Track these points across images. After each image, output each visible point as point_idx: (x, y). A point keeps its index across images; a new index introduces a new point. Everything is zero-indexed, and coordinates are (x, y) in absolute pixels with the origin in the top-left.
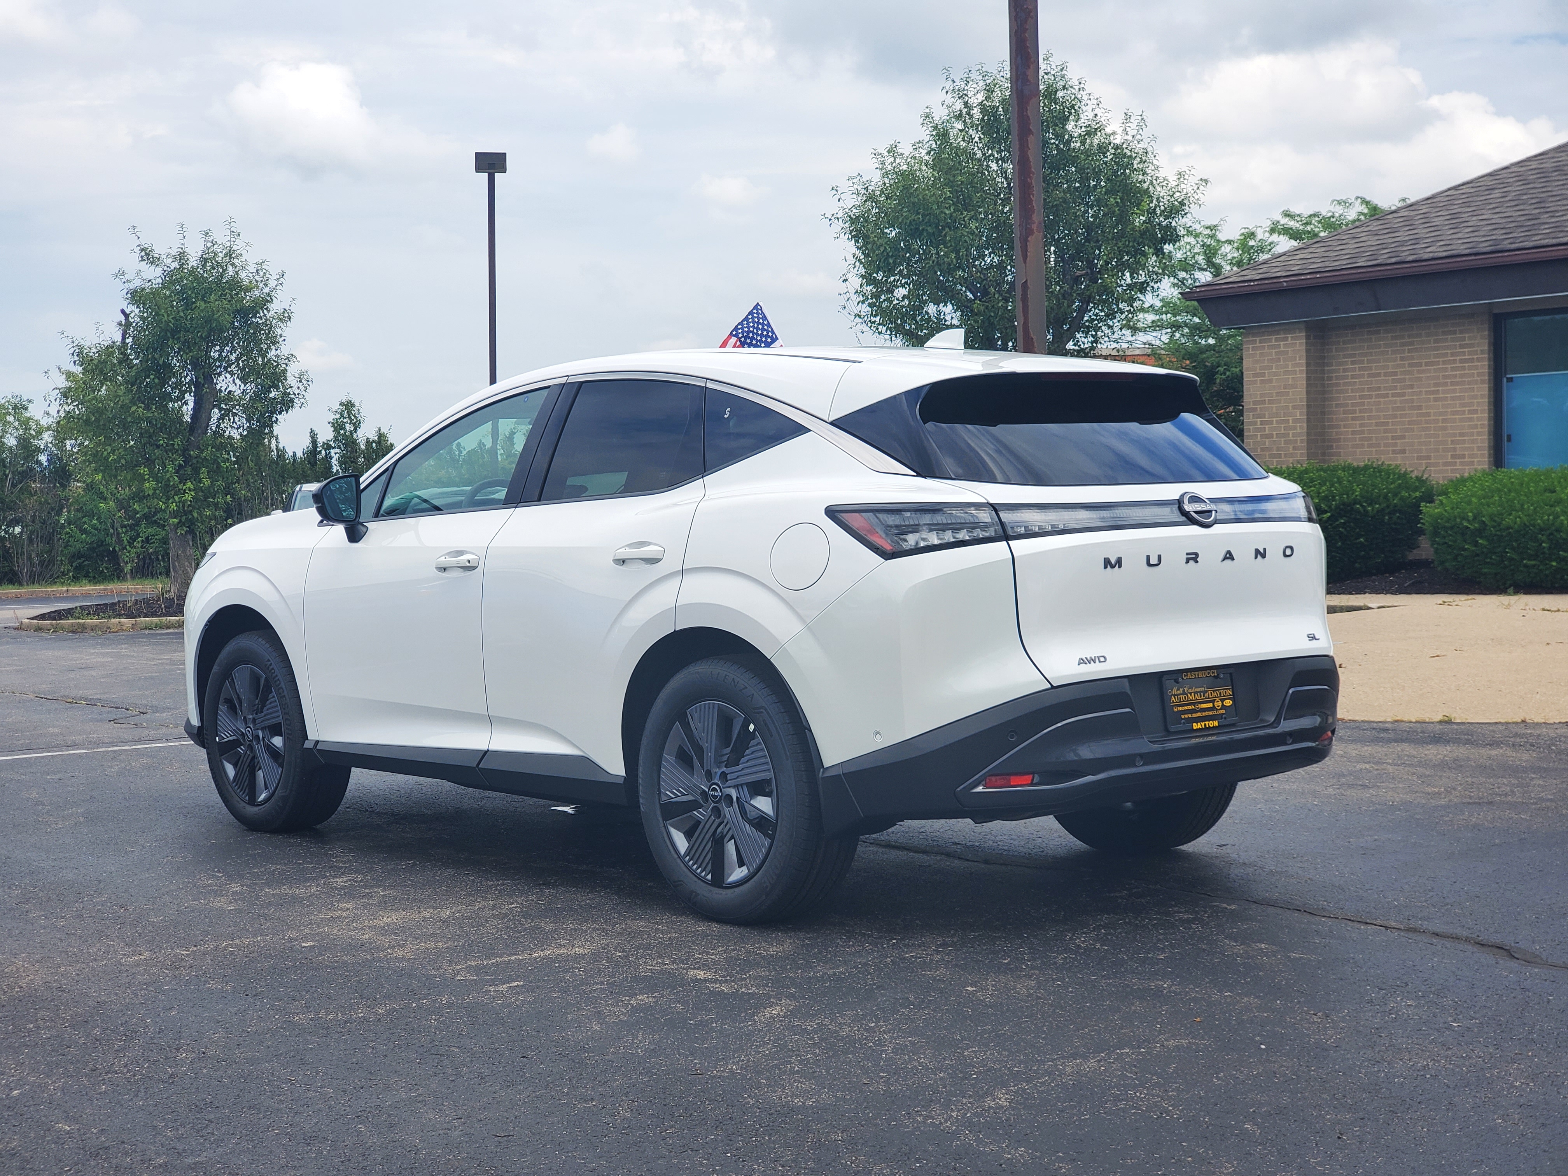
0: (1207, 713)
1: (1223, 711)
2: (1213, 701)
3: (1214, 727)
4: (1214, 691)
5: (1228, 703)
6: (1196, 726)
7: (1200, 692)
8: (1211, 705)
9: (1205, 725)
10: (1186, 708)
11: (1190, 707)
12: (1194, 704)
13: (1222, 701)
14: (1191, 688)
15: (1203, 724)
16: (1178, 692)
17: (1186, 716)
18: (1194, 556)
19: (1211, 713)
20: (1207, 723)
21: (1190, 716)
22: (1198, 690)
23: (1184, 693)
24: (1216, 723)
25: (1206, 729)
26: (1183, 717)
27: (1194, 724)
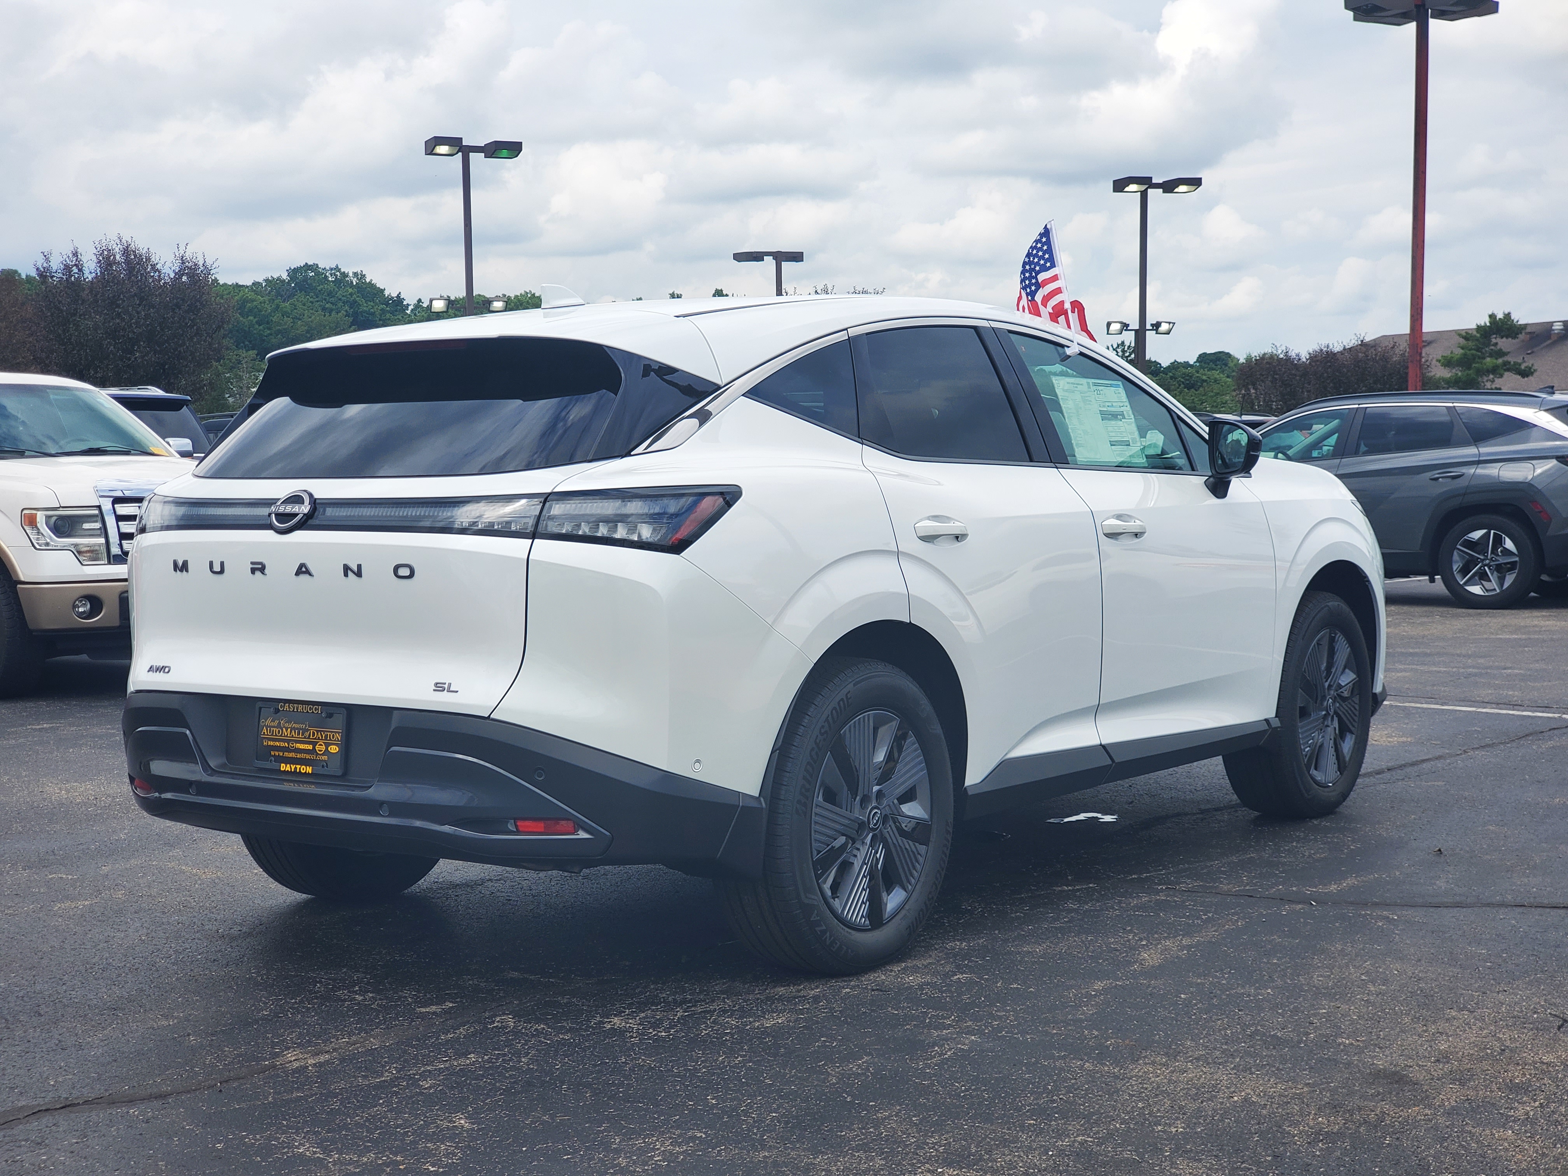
0: (303, 756)
1: (325, 758)
2: (314, 744)
3: (306, 774)
4: (318, 731)
5: (334, 749)
6: (283, 767)
7: (299, 729)
8: (310, 747)
9: (296, 768)
10: (278, 744)
11: (282, 744)
12: (288, 741)
13: (327, 745)
14: (289, 722)
15: (293, 767)
16: (272, 724)
17: (277, 754)
18: (260, 566)
19: (308, 757)
20: (298, 767)
21: (281, 754)
22: (296, 726)
23: (279, 726)
24: (309, 770)
25: (295, 773)
26: (273, 753)
27: (282, 765)
